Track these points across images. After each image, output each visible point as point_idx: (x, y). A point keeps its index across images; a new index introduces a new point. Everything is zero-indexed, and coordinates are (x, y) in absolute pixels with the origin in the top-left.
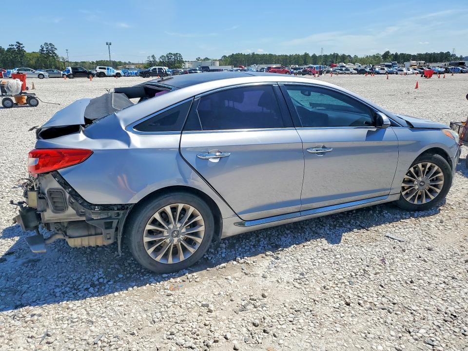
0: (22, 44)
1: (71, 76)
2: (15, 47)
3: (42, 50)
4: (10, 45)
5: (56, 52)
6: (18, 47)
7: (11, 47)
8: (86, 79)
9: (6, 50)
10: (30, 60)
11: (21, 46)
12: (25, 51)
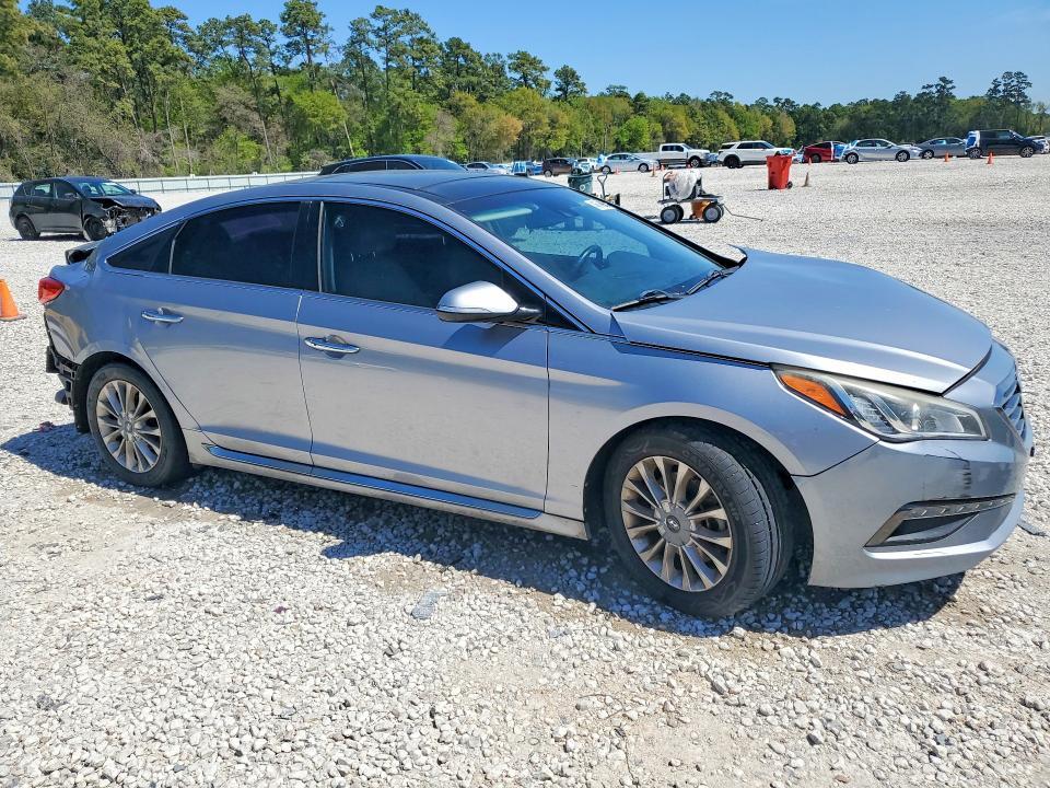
0: (951, 82)
1: (975, 153)
2: (934, 90)
3: (995, 90)
4: (924, 87)
5: (1027, 92)
6: (941, 90)
7: (925, 90)
8: (1017, 159)
9: (913, 98)
10: (960, 115)
11: (949, 86)
12: (954, 97)
